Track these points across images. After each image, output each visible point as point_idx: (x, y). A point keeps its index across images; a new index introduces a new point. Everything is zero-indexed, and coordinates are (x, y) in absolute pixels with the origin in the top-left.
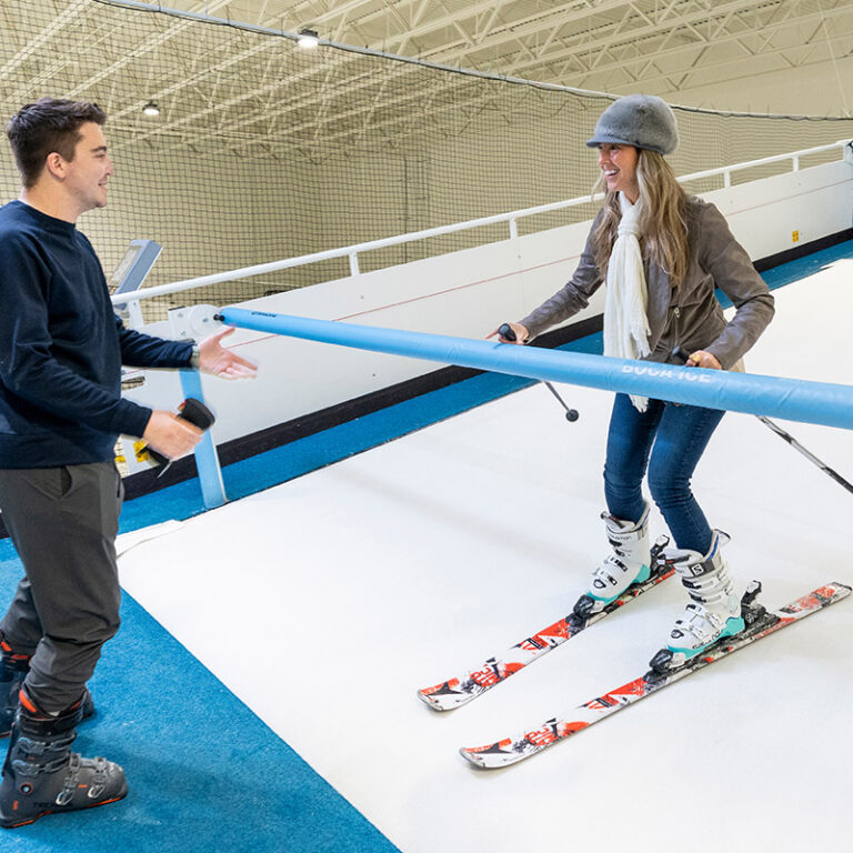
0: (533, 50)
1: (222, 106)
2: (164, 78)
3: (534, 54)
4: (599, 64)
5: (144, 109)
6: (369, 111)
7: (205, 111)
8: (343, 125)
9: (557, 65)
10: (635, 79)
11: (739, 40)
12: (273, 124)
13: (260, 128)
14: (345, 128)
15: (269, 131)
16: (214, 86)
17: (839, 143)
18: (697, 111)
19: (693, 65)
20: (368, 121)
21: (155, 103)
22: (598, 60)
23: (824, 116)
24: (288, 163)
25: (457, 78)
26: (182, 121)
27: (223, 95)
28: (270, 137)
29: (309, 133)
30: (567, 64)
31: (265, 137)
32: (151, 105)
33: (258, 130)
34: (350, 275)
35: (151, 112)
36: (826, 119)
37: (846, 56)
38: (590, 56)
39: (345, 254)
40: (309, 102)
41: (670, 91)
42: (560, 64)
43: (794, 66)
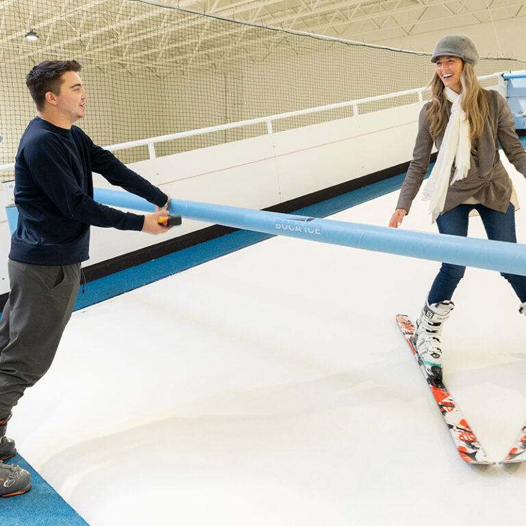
0: (309, 5)
1: (87, 35)
2: (40, 15)
3: (310, 9)
4: (354, 17)
5: (26, 36)
6: (198, 42)
7: (74, 38)
8: (180, 51)
9: (328, 15)
10: (379, 27)
11: (445, 4)
12: (127, 50)
13: (118, 51)
14: (181, 53)
15: (124, 54)
16: (82, 22)
17: (495, 74)
18: (401, 51)
19: (419, 19)
20: (197, 48)
21: (34, 31)
22: (353, 14)
23: (486, 57)
24: (141, 76)
25: (238, 26)
26: (57, 45)
27: (89, 27)
28: (124, 58)
29: (155, 56)
30: (334, 15)
31: (120, 58)
32: (32, 33)
33: (116, 53)
34: (148, 158)
35: (32, 38)
36: (487, 58)
37: (512, 17)
38: (348, 11)
39: (145, 144)
40: (152, 34)
41: (404, 36)
42: (330, 15)
43: (481, 22)
